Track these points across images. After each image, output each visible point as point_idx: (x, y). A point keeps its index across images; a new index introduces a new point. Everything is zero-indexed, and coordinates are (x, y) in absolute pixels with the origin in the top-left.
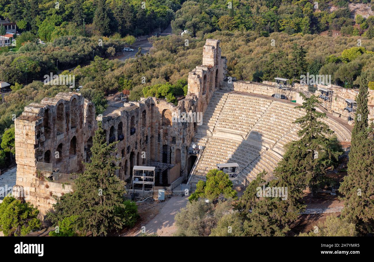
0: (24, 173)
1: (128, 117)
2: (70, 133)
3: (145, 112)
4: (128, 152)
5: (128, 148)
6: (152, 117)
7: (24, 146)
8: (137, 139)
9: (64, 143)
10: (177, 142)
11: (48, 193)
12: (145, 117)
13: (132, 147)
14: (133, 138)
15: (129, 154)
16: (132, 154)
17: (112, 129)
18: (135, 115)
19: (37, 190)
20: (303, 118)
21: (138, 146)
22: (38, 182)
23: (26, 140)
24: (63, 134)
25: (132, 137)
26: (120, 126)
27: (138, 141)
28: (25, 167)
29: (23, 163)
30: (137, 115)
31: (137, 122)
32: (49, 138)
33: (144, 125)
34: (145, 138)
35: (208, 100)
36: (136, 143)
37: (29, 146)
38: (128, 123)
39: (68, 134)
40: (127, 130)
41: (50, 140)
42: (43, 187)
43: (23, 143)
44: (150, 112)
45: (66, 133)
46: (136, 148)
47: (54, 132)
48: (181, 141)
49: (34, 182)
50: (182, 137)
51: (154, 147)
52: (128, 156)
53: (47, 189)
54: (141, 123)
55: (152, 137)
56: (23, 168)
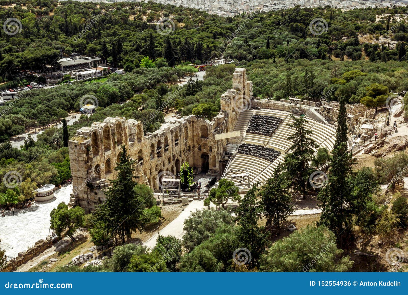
0: (78, 183)
1: (172, 133)
2: (116, 150)
3: (187, 127)
4: (174, 160)
5: (174, 156)
6: (193, 131)
7: (77, 162)
8: (181, 149)
9: (111, 157)
10: (213, 150)
11: (97, 199)
12: (187, 132)
13: (176, 156)
14: (177, 149)
15: (175, 161)
16: (177, 161)
17: (159, 143)
18: (178, 130)
19: (89, 196)
20: (294, 135)
21: (182, 155)
22: (89, 191)
23: (78, 157)
24: (110, 151)
25: (176, 147)
26: (166, 139)
27: (182, 151)
28: (78, 178)
29: (77, 176)
30: (180, 131)
31: (180, 135)
32: (98, 154)
33: (186, 138)
34: (188, 148)
35: (238, 116)
36: (180, 152)
37: (80, 162)
38: (172, 137)
39: (114, 150)
40: (172, 143)
41: (99, 156)
42: (93, 194)
43: (76, 160)
44: (191, 127)
45: (112, 149)
46: (180, 156)
47: (102, 149)
48: (216, 150)
49: (86, 190)
50: (216, 146)
51: (196, 155)
52: (173, 163)
53: (96, 196)
54: (184, 136)
55: (194, 146)
56: (78, 180)
